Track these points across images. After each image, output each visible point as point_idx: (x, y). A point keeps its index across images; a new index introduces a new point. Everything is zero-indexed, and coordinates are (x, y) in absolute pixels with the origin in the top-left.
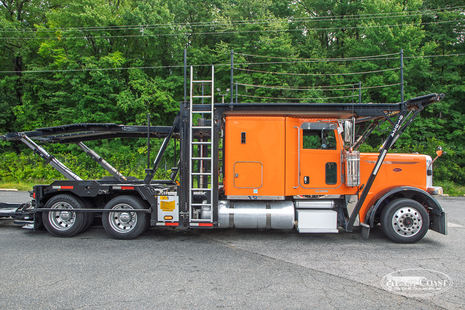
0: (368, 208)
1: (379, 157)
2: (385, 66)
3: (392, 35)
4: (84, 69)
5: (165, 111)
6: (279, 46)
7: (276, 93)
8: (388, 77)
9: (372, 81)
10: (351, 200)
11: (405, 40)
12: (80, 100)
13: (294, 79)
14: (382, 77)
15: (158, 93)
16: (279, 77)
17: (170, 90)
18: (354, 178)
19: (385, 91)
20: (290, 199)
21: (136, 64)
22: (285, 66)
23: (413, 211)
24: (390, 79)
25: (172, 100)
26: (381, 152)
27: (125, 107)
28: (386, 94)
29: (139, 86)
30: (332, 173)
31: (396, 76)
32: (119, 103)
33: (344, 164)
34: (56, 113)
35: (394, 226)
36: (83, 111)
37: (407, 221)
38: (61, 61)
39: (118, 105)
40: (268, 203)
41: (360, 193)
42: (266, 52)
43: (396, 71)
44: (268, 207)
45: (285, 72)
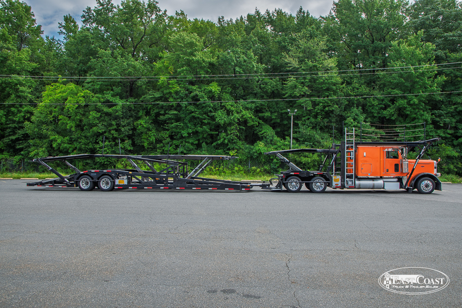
0: (411, 182)
1: (416, 162)
2: (408, 92)
3: (413, 71)
4: (192, 94)
5: (248, 125)
6: (331, 79)
7: (329, 112)
8: (410, 101)
9: (399, 103)
10: (404, 178)
11: (423, 74)
12: (186, 117)
13: (341, 102)
14: (406, 101)
15: (244, 112)
16: (331, 100)
17: (251, 109)
18: (406, 169)
19: (408, 111)
20: (381, 178)
21: (226, 91)
22: (335, 93)
23: (429, 182)
24: (412, 102)
25: (253, 117)
26: (417, 160)
27: (222, 122)
28: (408, 113)
29: (230, 107)
30: (397, 168)
31: (416, 101)
32: (217, 119)
33: (402, 164)
34: (168, 126)
35: (422, 188)
36: (189, 125)
37: (427, 186)
38: (176, 89)
39: (217, 120)
40: (373, 179)
41: (408, 176)
42: (323, 83)
43: (416, 96)
44: (373, 181)
45: (335, 97)
